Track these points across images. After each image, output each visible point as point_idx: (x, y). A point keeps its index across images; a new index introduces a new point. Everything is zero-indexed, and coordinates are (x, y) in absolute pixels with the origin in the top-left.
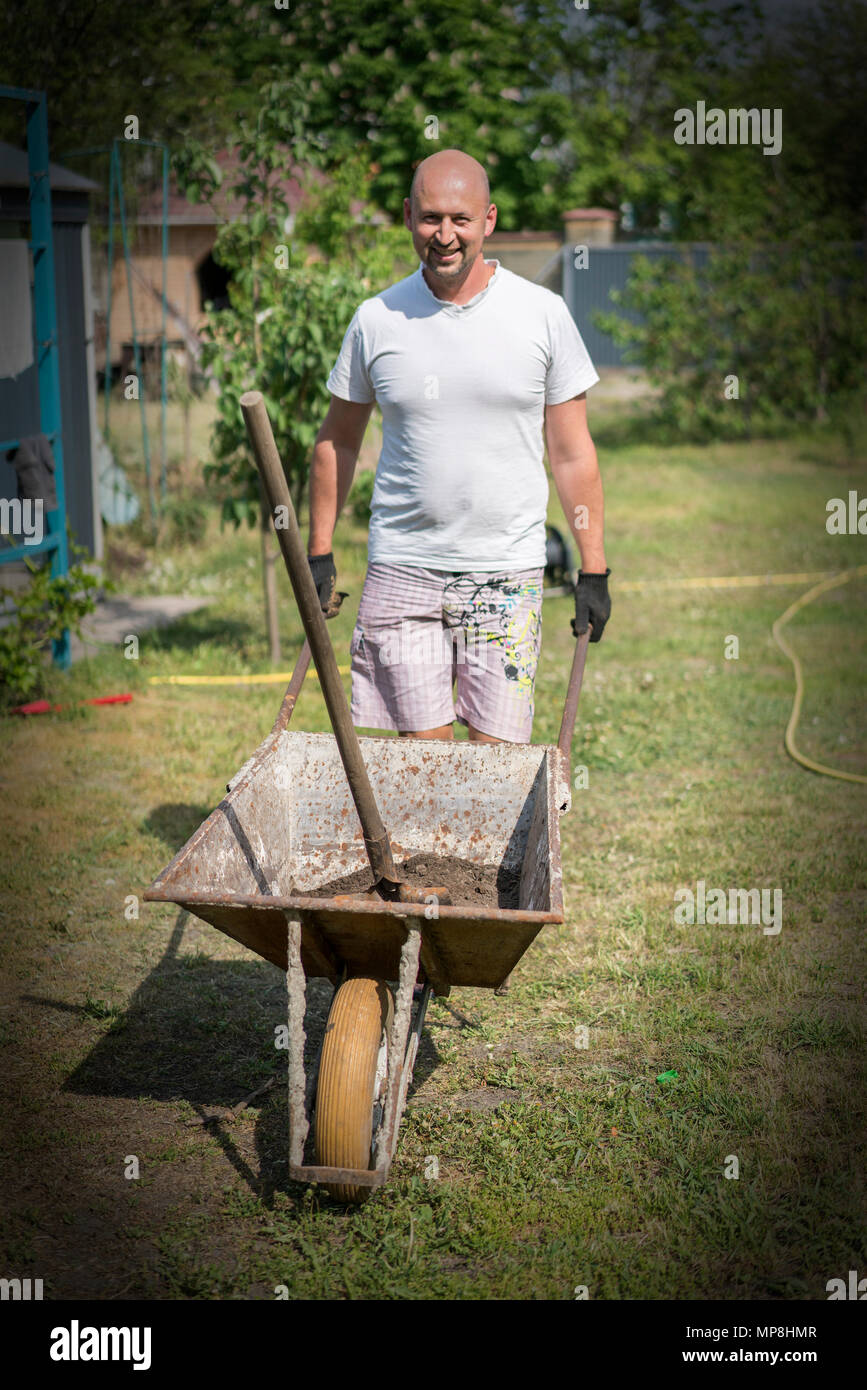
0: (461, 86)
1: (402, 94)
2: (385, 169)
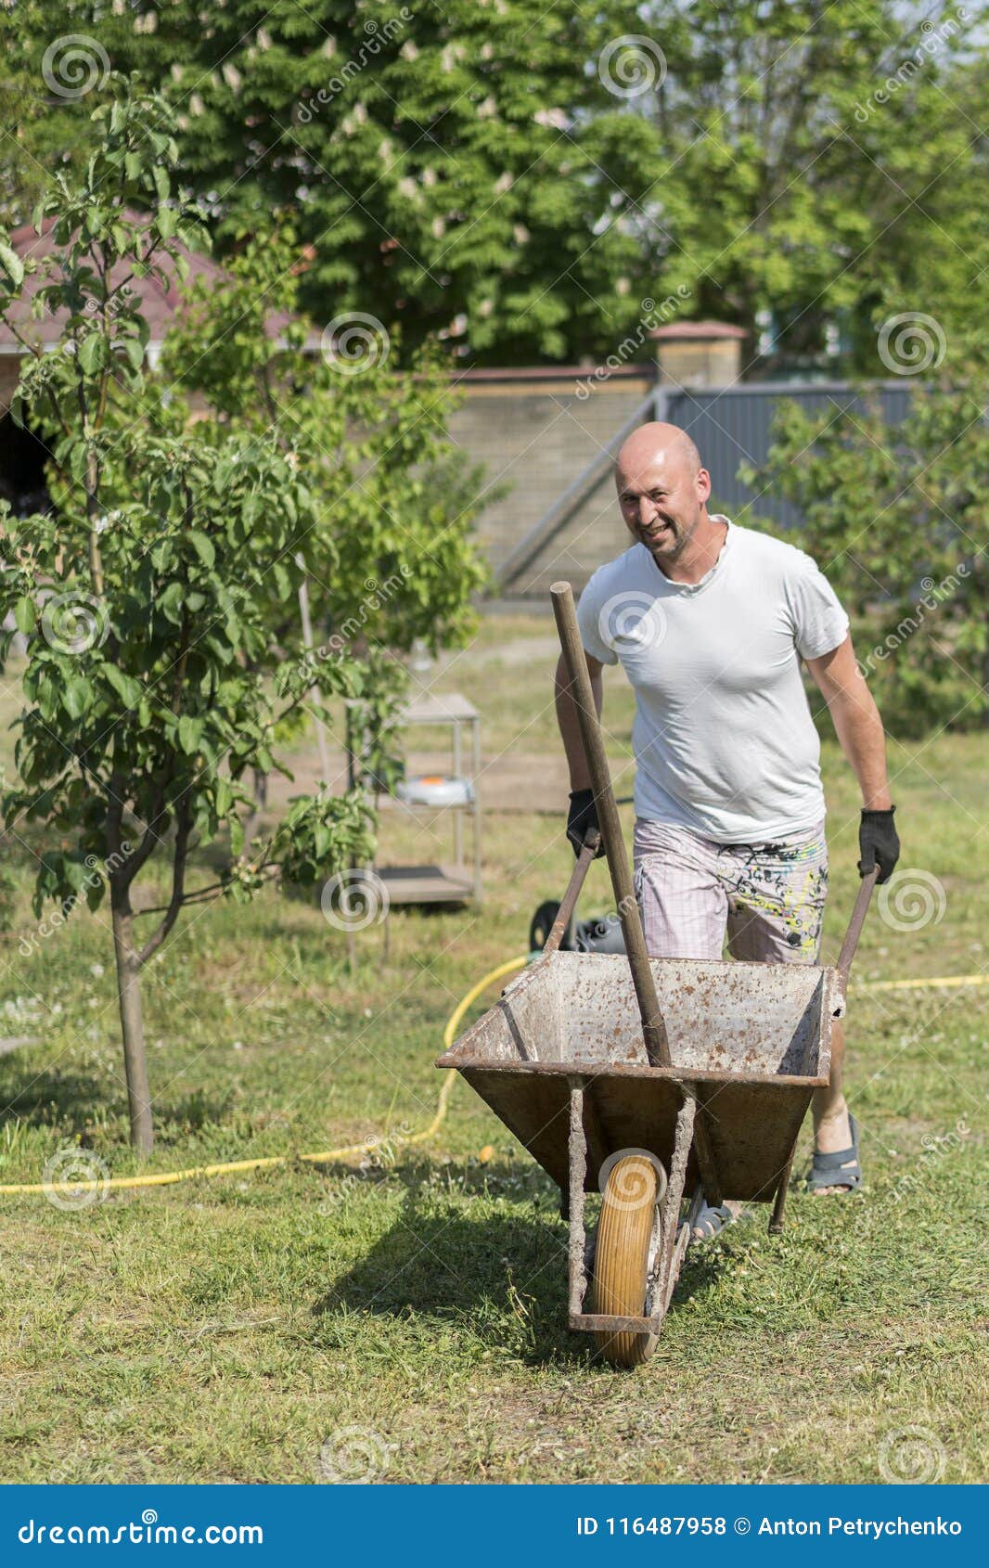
1: (355, 120)
2: (326, 256)
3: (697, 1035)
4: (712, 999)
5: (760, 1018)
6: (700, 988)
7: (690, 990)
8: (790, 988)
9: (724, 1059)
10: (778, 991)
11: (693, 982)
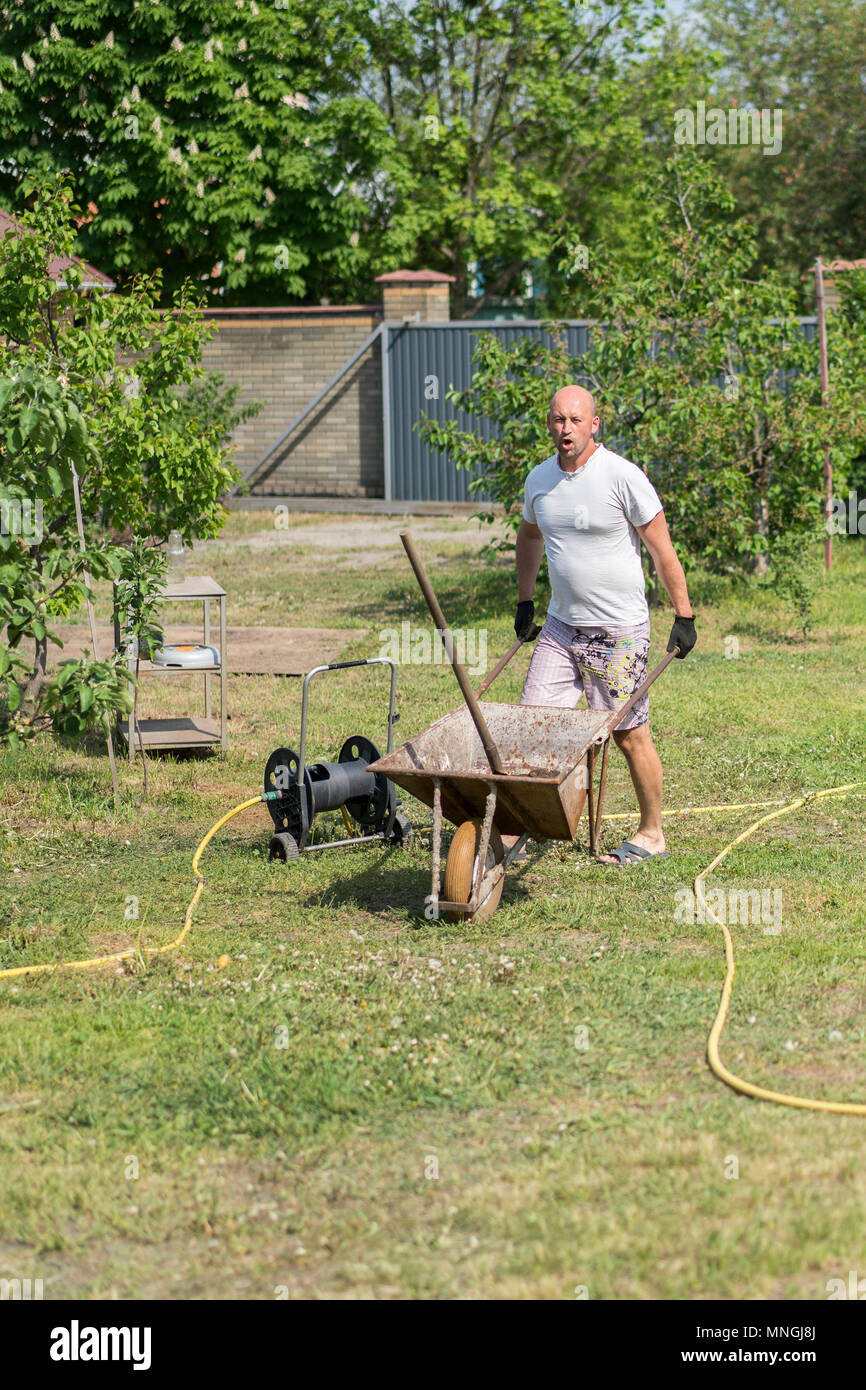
0: (220, 88)
3: (542, 748)
4: (551, 728)
5: (576, 739)
6: (545, 722)
7: (540, 724)
8: (592, 723)
9: (555, 762)
10: (586, 724)
11: (542, 720)
